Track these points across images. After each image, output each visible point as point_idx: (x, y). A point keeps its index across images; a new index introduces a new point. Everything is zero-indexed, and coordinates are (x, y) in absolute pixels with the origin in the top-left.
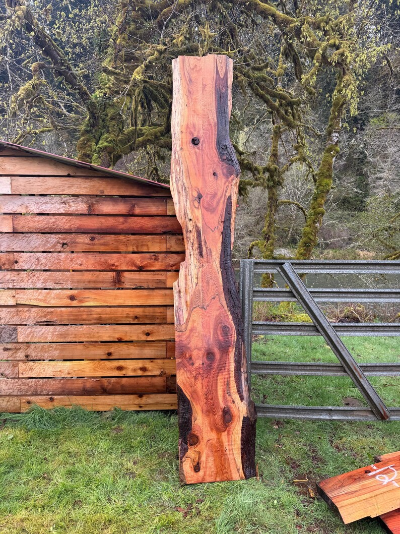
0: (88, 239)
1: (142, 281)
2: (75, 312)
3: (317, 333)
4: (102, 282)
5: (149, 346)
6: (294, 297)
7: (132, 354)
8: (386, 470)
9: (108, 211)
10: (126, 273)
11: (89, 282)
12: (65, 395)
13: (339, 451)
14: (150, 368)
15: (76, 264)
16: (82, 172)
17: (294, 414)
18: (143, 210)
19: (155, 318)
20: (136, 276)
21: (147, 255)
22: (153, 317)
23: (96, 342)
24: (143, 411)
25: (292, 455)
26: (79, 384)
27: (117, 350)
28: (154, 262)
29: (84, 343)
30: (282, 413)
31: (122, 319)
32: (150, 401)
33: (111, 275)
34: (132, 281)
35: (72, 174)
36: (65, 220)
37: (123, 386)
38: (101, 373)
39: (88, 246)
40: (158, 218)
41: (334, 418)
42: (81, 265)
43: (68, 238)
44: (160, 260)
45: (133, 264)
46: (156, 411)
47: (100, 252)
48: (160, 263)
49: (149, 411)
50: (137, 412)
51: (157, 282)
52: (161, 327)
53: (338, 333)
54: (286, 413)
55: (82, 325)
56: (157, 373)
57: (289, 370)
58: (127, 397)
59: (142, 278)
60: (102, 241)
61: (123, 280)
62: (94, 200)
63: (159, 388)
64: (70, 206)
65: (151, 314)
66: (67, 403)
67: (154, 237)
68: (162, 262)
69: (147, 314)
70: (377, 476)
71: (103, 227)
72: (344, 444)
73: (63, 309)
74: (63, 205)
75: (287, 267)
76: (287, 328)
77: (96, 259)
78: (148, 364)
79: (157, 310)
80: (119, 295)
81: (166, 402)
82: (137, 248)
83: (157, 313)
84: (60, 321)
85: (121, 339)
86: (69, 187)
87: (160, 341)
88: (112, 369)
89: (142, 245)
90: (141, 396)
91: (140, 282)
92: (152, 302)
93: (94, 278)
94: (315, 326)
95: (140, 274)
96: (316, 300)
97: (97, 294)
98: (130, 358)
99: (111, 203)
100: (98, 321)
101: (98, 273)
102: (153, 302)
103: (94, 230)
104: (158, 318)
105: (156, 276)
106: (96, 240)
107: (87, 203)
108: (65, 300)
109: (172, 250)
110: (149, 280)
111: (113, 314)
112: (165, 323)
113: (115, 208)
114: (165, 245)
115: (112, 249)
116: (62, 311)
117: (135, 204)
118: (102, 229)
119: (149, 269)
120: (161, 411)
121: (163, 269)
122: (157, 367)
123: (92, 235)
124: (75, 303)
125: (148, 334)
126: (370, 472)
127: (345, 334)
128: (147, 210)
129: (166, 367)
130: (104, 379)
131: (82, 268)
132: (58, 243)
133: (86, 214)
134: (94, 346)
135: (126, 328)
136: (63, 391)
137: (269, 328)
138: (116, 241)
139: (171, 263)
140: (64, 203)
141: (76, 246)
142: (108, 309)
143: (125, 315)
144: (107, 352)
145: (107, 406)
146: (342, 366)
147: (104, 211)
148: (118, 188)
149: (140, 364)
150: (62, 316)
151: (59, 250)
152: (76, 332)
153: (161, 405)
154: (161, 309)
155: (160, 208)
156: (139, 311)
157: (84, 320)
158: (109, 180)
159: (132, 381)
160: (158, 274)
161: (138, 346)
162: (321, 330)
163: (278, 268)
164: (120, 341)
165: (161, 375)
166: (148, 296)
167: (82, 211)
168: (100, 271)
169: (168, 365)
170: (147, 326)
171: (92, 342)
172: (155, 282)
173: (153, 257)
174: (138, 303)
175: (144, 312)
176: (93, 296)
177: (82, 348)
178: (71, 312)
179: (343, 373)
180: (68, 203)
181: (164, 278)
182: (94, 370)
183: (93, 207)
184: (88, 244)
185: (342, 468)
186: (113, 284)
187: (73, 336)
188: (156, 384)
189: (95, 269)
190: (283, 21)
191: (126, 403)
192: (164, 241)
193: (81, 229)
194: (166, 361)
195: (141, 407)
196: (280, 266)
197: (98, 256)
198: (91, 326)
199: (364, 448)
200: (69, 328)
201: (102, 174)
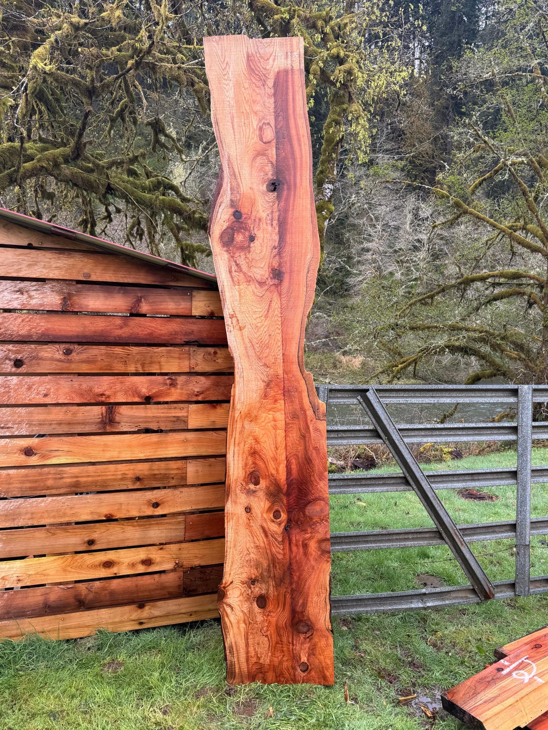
0: (61, 352)
1: (149, 420)
2: (35, 476)
3: (408, 487)
4: (83, 424)
5: (157, 524)
6: (380, 437)
7: (128, 539)
8: (521, 664)
9: (97, 307)
10: (124, 407)
11: (60, 424)
12: (10, 618)
13: (439, 649)
14: (158, 560)
15: (38, 394)
16: (53, 242)
17: (376, 605)
18: (155, 307)
19: (168, 478)
20: (140, 412)
21: (160, 378)
22: (165, 477)
23: (68, 524)
24: (144, 629)
25: (382, 664)
26: (35, 598)
27: (103, 534)
28: (169, 389)
29: (47, 527)
30: (360, 606)
31: (114, 483)
32: (156, 612)
33: (97, 412)
34: (133, 420)
35: (35, 244)
36: (20, 320)
37: (112, 593)
38: (76, 575)
39: (60, 364)
40: (178, 320)
41: (429, 604)
42: (46, 395)
43: (25, 351)
44: (179, 386)
45: (136, 392)
46: (165, 627)
47: (80, 374)
48: (178, 391)
49: (154, 628)
50: (136, 632)
51: (174, 421)
52: (177, 492)
53: (433, 485)
54: (366, 606)
55: (44, 496)
56: (168, 566)
57: (371, 542)
58: (118, 610)
59: (149, 415)
60: (84, 356)
61: (117, 418)
62: (73, 289)
63: (171, 590)
64: (30, 297)
65: (162, 472)
66: (14, 632)
67: (170, 350)
68: (182, 389)
69: (156, 472)
70: (514, 674)
71: (87, 333)
72: (441, 639)
73: (12, 472)
74: (17, 295)
75: (370, 395)
76: (368, 482)
77: (72, 385)
78: (154, 554)
79: (173, 465)
80: (110, 443)
81: (183, 611)
82: (143, 367)
83: (172, 469)
84: (6, 492)
85: (111, 515)
86: (29, 265)
87: (174, 515)
88: (95, 567)
89: (151, 363)
90: (141, 606)
91: (146, 422)
92: (164, 452)
93: (69, 417)
94: (405, 478)
95: (147, 409)
96: (406, 440)
97: (74, 444)
98: (126, 545)
99: (101, 294)
100: (73, 489)
101: (76, 408)
102: (167, 452)
103: (71, 337)
104: (173, 478)
105: (173, 411)
106: (74, 354)
107: (60, 292)
108: (16, 455)
109: (199, 369)
110: (160, 417)
111: (99, 476)
112: (183, 486)
113: (108, 302)
114: (186, 363)
115: (100, 369)
116: (9, 475)
117: (141, 297)
118: (84, 336)
119: (162, 400)
120: (174, 626)
121: (184, 399)
122: (169, 556)
123: (67, 346)
124: (34, 460)
125: (156, 505)
126: (503, 670)
127: (441, 485)
128: (162, 307)
129: (184, 556)
130: (80, 585)
131: (48, 400)
132: (6, 359)
133: (57, 311)
134: (66, 530)
135: (121, 497)
136: (8, 613)
137: (345, 483)
138: (108, 355)
139: (196, 390)
140: (21, 291)
141: (38, 364)
142: (91, 468)
143: (120, 477)
144: (86, 539)
145: (86, 629)
146: (439, 532)
147: (90, 307)
148: (114, 271)
149: (142, 554)
150: (10, 484)
151: (8, 370)
152: (33, 510)
153: (174, 617)
154: (179, 464)
155: (180, 305)
156: (143, 469)
157: (48, 488)
158: (100, 257)
159: (128, 583)
160: (175, 408)
161: (140, 526)
162: (412, 483)
163: (359, 398)
164: (110, 519)
165: (174, 570)
166: (158, 443)
167: (52, 305)
168: (79, 405)
169: (186, 552)
170: (155, 491)
171: (61, 524)
172: (171, 421)
173: (168, 382)
174: (142, 456)
175: (151, 469)
176: (66, 448)
177: (44, 535)
178: (27, 476)
179: (439, 541)
180: (27, 292)
181: (185, 414)
182: (65, 570)
183: (70, 299)
184: (60, 361)
185: (452, 672)
186: (100, 426)
187: (29, 516)
188: (167, 584)
189: (72, 402)
190: (263, 7)
191: (117, 620)
192: (186, 356)
193: (48, 336)
194: (184, 545)
195: (141, 623)
196: (363, 394)
197: (77, 382)
198: (61, 498)
199: (469, 641)
200: (21, 504)
201: (89, 247)
